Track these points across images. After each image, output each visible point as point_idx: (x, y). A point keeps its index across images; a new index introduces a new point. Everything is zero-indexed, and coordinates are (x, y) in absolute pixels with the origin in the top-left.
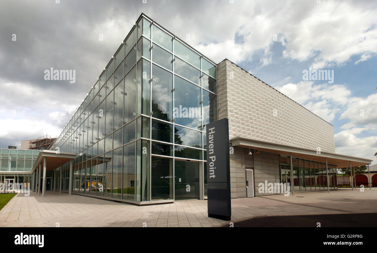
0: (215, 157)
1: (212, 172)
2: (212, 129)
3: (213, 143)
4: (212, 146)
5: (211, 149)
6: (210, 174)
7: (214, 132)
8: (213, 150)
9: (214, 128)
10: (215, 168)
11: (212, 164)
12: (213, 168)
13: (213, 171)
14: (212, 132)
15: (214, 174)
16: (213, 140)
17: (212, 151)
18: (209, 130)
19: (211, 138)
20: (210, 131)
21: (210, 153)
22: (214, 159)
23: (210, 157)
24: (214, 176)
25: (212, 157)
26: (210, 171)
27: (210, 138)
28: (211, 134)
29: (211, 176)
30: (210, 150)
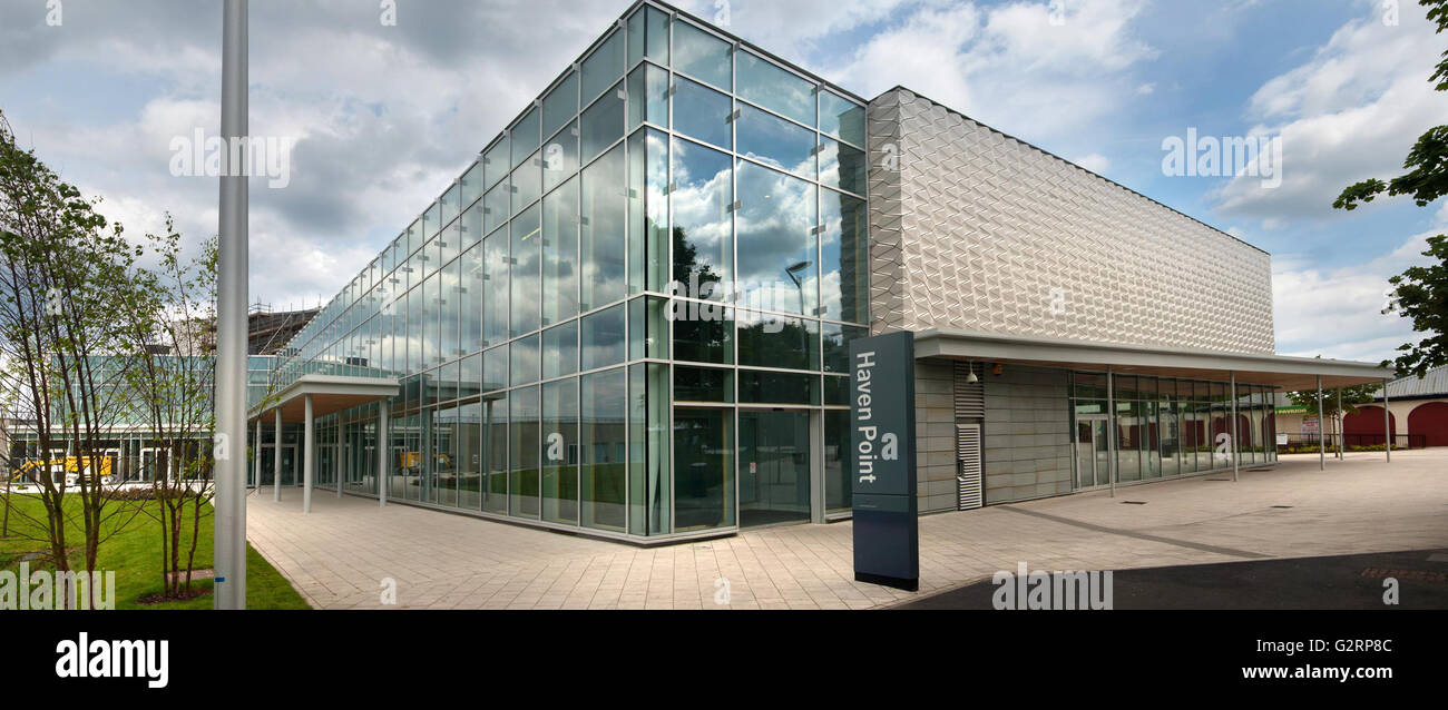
0: (874, 429)
1: (867, 467)
2: (866, 355)
3: (869, 391)
4: (867, 400)
5: (863, 407)
6: (862, 471)
7: (873, 364)
8: (869, 410)
9: (873, 354)
10: (876, 457)
11: (865, 447)
12: (870, 457)
13: (870, 464)
14: (867, 364)
15: (873, 473)
16: (869, 383)
17: (866, 414)
18: (859, 356)
19: (865, 379)
20: (862, 361)
21: (860, 418)
22: (871, 433)
23: (861, 429)
24: (872, 478)
25: (867, 429)
26: (861, 464)
27: (860, 379)
28: (865, 369)
29: (862, 478)
30: (860, 410)
